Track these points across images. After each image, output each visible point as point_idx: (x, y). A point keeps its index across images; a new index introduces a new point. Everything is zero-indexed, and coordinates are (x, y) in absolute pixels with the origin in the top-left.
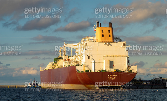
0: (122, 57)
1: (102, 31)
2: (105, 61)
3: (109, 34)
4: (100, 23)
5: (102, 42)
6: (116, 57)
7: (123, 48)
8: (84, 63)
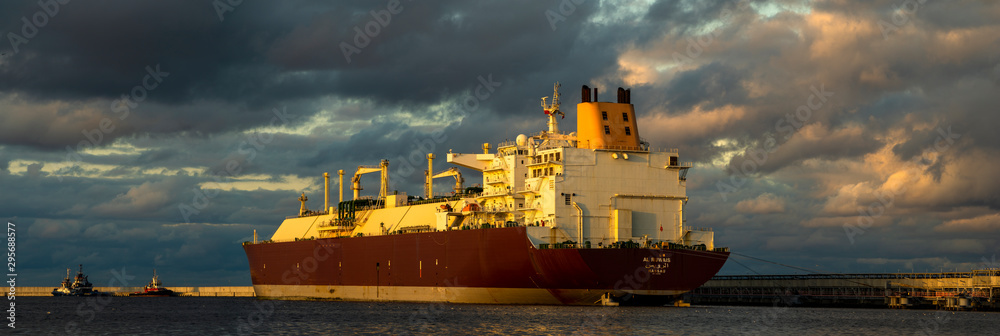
0: (667, 202)
1: (604, 116)
2: (616, 211)
3: (627, 124)
4: (596, 90)
5: (607, 149)
6: (649, 201)
7: (670, 172)
8: (549, 219)
